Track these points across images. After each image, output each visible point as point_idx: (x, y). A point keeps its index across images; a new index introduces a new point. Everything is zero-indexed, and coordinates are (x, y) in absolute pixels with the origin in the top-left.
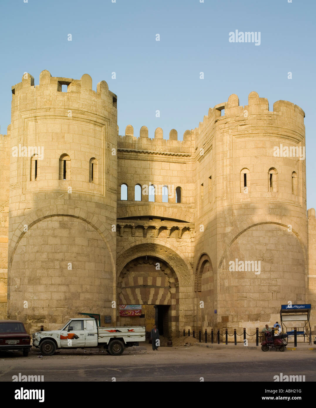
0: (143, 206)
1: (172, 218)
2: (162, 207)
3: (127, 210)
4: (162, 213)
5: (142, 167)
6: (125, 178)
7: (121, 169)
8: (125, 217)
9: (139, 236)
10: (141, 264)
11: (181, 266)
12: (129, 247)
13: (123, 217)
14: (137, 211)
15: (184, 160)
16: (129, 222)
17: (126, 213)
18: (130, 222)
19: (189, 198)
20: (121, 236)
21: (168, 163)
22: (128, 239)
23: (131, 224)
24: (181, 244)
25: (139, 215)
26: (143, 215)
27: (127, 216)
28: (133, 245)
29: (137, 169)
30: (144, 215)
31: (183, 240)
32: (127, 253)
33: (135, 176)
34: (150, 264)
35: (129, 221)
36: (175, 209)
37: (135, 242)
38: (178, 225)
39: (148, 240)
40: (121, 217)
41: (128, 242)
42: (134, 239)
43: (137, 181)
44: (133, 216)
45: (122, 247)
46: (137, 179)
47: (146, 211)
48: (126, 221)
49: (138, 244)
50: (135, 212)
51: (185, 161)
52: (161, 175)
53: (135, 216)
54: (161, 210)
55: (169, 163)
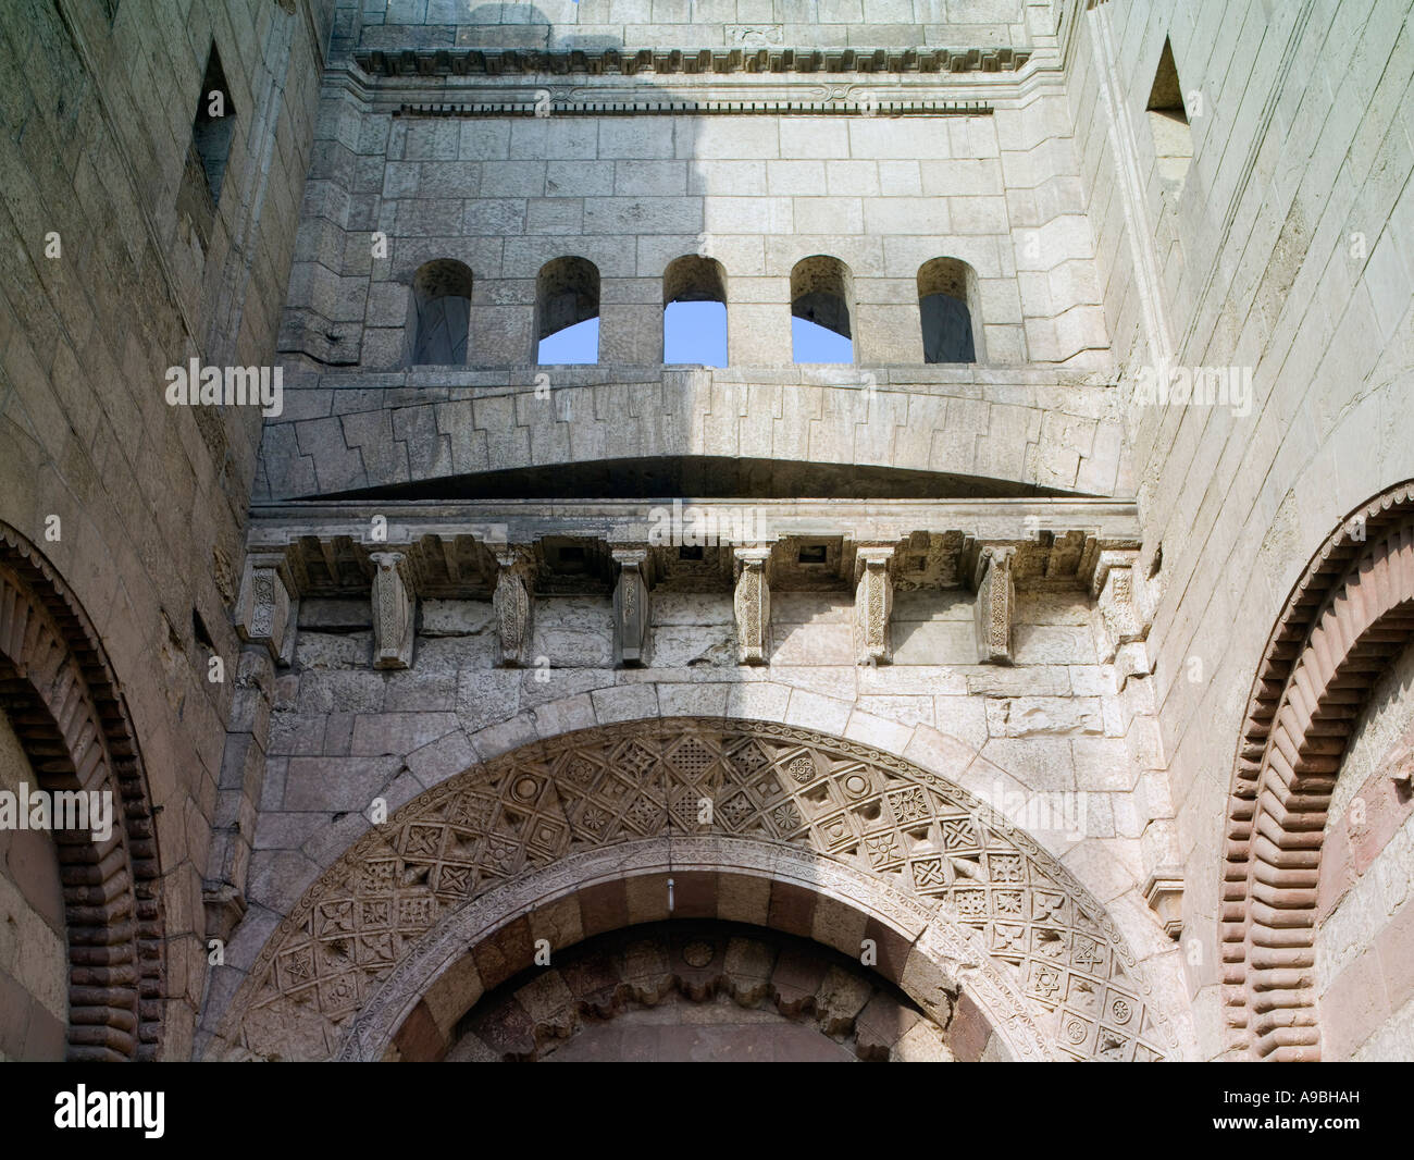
0: (602, 392)
1: (898, 465)
2: (794, 389)
3: (446, 425)
4: (795, 433)
5: (602, 156)
6: (451, 228)
7: (423, 176)
8: (418, 476)
9: (576, 656)
10: (644, 1004)
11: (1052, 947)
12: (465, 761)
13: (401, 477)
14: (539, 430)
15: (969, 92)
16: (454, 519)
17: (426, 451)
18: (466, 517)
19: (1051, 322)
20: (390, 668)
21: (830, 121)
22: (453, 689)
23: (473, 530)
24: (1015, 713)
25: (558, 457)
26: (593, 457)
27: (442, 470)
28: (503, 738)
29: (562, 169)
30: (612, 455)
31: (1034, 679)
32: (463, 840)
33: (544, 210)
34: (745, 1007)
35: (453, 507)
36: (918, 401)
37: (531, 711)
38: (964, 520)
39: (665, 691)
40: (374, 484)
41: (454, 720)
42: (524, 684)
43: (558, 241)
44: (494, 467)
45: (392, 765)
46: (561, 230)
47: (633, 426)
48: (430, 507)
49: (556, 731)
50: (522, 435)
51: (977, 99)
52: (774, 191)
53: (520, 460)
54: (775, 412)
55: (840, 121)
